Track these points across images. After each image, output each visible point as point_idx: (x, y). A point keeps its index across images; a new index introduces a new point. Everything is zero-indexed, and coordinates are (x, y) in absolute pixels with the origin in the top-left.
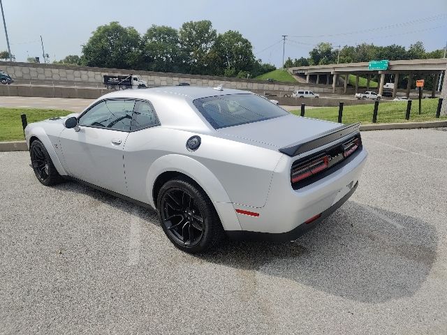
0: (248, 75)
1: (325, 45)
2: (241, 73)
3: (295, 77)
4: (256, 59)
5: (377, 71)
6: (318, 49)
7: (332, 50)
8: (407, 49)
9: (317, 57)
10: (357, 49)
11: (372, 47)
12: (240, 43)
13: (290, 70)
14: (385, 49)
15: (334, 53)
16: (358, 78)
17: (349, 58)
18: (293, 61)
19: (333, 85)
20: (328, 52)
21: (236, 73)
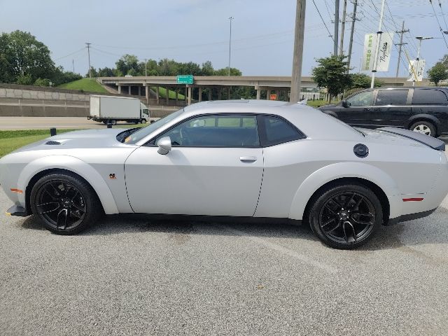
0: (51, 83)
1: (130, 57)
2: (39, 81)
3: (106, 87)
4: (56, 66)
5: (185, 85)
6: (124, 60)
7: (138, 63)
8: (201, 67)
9: (123, 68)
10: (161, 64)
11: (173, 62)
12: (33, 46)
13: (99, 80)
14: (184, 65)
15: (140, 65)
16: (168, 91)
17: (154, 71)
18: (97, 71)
19: (147, 97)
20: (134, 65)
21: (33, 81)
